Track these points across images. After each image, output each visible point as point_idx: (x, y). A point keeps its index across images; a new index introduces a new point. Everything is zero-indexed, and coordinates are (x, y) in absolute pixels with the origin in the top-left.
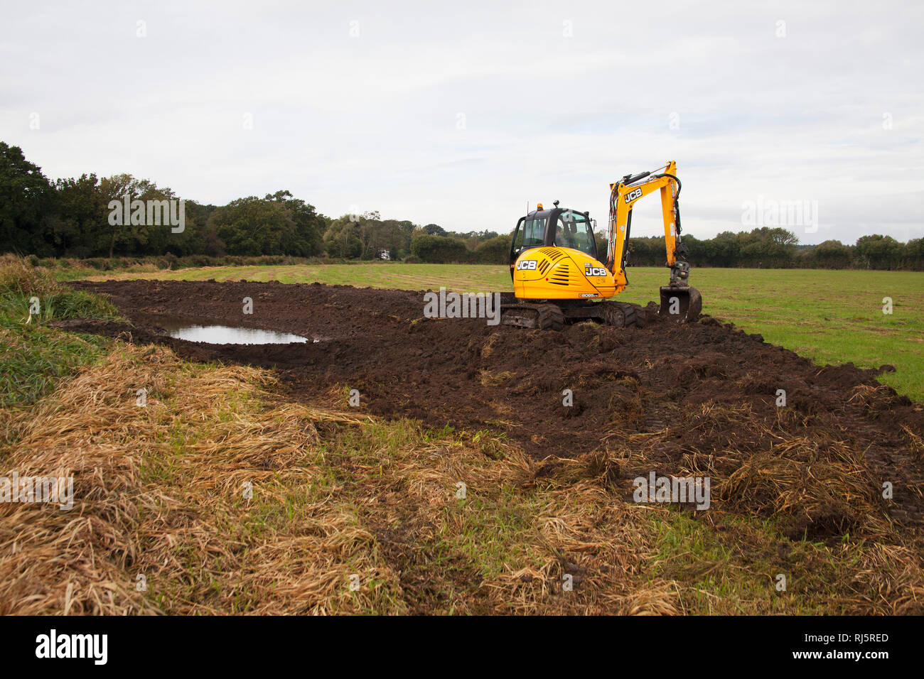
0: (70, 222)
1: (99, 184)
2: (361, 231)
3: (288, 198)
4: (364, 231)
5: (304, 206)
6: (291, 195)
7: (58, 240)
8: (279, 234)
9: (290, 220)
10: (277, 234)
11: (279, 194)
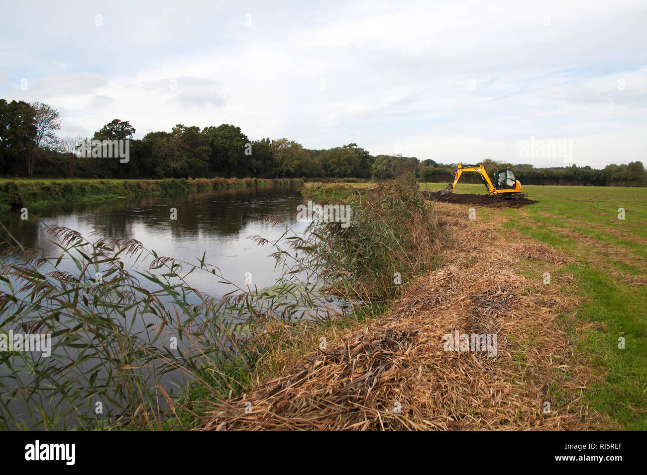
0: (260, 162)
1: (271, 143)
2: (392, 165)
3: (355, 147)
4: (393, 165)
5: (363, 151)
6: (357, 146)
7: (255, 170)
8: (352, 167)
9: (357, 159)
10: (351, 166)
11: (351, 145)
